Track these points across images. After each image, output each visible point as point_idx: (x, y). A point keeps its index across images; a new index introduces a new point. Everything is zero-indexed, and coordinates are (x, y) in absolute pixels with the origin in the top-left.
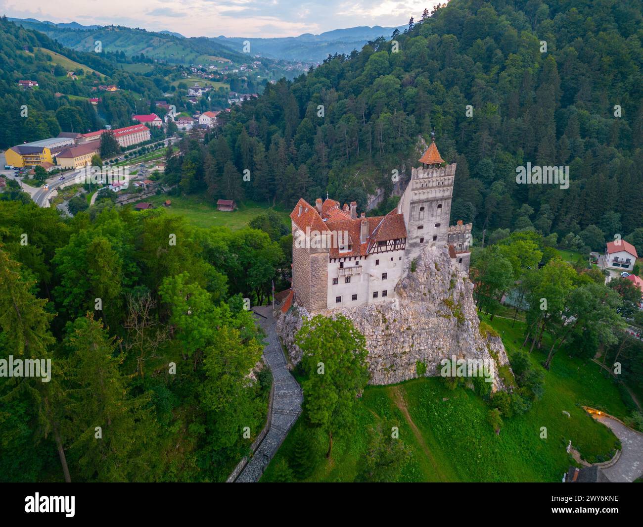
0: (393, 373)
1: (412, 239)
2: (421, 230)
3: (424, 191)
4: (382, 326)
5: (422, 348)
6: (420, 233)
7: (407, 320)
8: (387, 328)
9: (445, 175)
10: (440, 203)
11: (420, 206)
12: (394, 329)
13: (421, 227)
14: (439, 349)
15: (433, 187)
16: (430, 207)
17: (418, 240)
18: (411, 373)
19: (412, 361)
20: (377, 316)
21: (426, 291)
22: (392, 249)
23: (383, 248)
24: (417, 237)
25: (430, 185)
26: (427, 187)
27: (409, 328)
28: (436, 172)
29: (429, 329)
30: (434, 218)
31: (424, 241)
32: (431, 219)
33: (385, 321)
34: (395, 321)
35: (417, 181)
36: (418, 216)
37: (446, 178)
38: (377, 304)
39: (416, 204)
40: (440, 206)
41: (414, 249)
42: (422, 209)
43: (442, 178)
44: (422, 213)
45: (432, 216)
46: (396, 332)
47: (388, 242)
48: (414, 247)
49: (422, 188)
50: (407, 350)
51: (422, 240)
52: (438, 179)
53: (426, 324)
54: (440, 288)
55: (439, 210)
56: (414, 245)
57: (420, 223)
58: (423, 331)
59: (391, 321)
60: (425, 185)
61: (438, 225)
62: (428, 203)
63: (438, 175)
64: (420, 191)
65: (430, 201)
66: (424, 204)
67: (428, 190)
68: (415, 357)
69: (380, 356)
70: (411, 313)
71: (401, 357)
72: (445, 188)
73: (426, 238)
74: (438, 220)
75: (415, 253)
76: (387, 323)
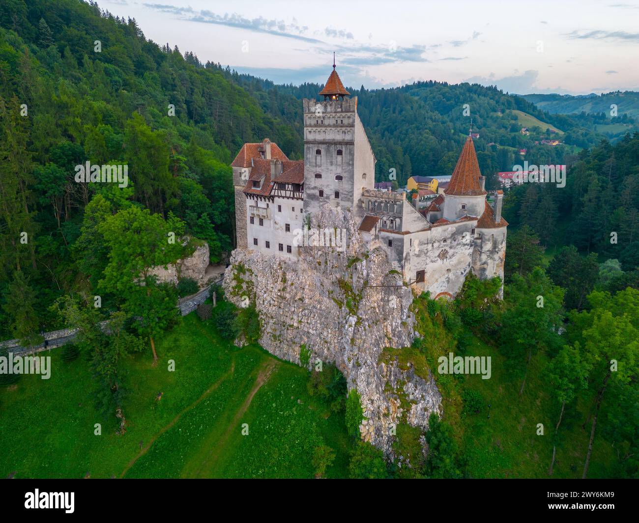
0: (279, 345)
1: (309, 188)
2: (319, 179)
3: (319, 129)
4: (279, 285)
5: (311, 331)
6: (318, 183)
7: (303, 289)
8: (283, 290)
9: (342, 112)
10: (339, 147)
11: (316, 149)
12: (289, 293)
13: (318, 176)
14: (326, 342)
15: (329, 126)
16: (328, 151)
17: (317, 193)
18: (294, 355)
19: (297, 340)
20: (276, 271)
21: (322, 260)
22: (292, 196)
23: (283, 193)
24: (315, 188)
25: (326, 122)
26: (322, 125)
27: (302, 299)
28: (331, 105)
29: (320, 310)
30: (333, 168)
31: (325, 195)
32: (330, 168)
33: (284, 280)
34: (292, 284)
35: (309, 115)
36: (314, 161)
37: (344, 114)
38: (283, 259)
39: (311, 145)
40: (340, 153)
41: (312, 202)
42: (318, 152)
43: (338, 115)
44: (319, 158)
45: (332, 163)
46: (291, 298)
47: (287, 186)
48: (312, 199)
49: (316, 125)
50: (295, 325)
51: (321, 193)
52: (334, 115)
53: (319, 303)
54: (334, 262)
55: (339, 158)
56: (312, 197)
57: (318, 170)
58: (314, 310)
59: (289, 283)
60: (320, 122)
61: (339, 178)
62: (324, 146)
63: (333, 109)
64: (314, 129)
65: (328, 143)
66: (320, 145)
67: (324, 129)
68: (301, 339)
69: (272, 317)
70: (308, 283)
71: (288, 329)
72: (344, 129)
73: (327, 191)
74: (339, 171)
75: (314, 207)
76: (286, 285)
